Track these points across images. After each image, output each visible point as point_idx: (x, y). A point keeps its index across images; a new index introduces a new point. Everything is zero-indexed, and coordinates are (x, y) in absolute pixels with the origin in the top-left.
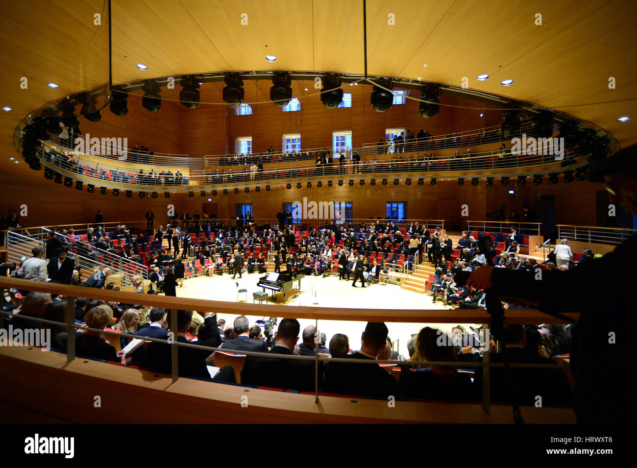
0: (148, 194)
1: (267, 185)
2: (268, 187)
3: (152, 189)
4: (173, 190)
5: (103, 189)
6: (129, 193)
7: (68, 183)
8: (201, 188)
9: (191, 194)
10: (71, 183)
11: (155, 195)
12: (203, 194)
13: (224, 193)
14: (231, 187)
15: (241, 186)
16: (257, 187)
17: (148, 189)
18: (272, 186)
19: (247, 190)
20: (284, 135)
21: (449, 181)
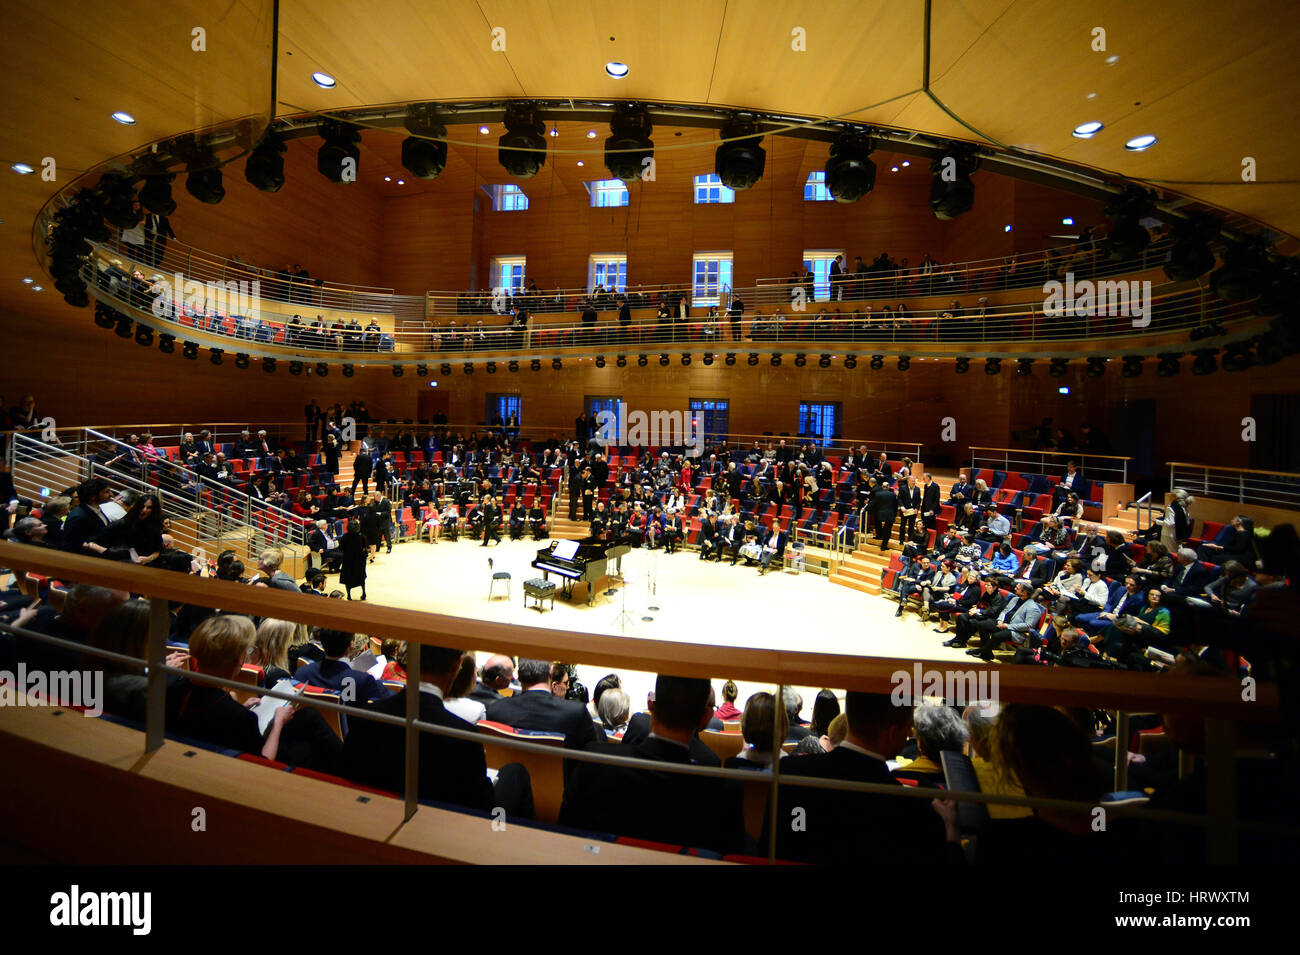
0: (308, 366)
1: (556, 357)
2: (556, 361)
3: (318, 356)
4: (361, 361)
5: (216, 353)
6: (269, 364)
7: (144, 336)
8: (420, 358)
9: (398, 371)
10: (151, 338)
11: (323, 370)
12: (423, 371)
13: (466, 371)
14: (480, 359)
15: (502, 358)
16: (534, 362)
17: (308, 356)
18: (566, 361)
19: (513, 367)
20: (592, 256)
21: (936, 364)
